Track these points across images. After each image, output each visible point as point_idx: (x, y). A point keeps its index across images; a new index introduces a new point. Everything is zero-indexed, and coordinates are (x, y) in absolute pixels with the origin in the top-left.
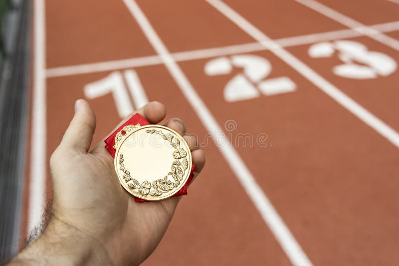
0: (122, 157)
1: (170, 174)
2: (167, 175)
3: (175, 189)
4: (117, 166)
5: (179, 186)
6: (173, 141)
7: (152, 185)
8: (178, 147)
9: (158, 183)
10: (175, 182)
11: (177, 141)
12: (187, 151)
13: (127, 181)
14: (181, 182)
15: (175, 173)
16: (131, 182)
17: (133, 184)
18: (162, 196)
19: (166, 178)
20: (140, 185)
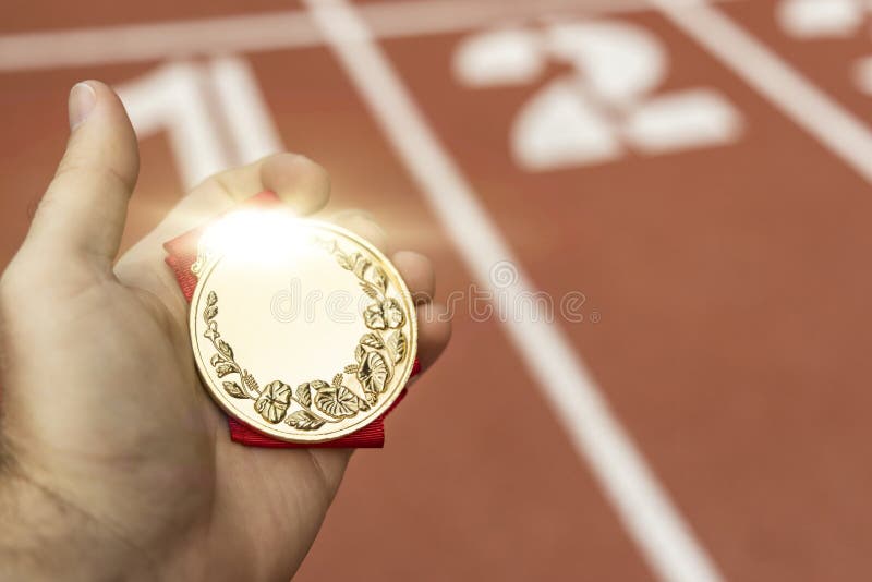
0: (213, 299)
1: (349, 369)
2: (342, 371)
3: (362, 415)
4: (198, 326)
5: (373, 409)
6: (370, 276)
7: (294, 395)
8: (380, 296)
9: (314, 392)
10: (363, 396)
11: (379, 279)
12: (405, 311)
13: (222, 374)
14: (382, 398)
15: (366, 370)
16: (234, 378)
17: (239, 384)
18: (322, 430)
19: (338, 379)
20: (261, 389)
